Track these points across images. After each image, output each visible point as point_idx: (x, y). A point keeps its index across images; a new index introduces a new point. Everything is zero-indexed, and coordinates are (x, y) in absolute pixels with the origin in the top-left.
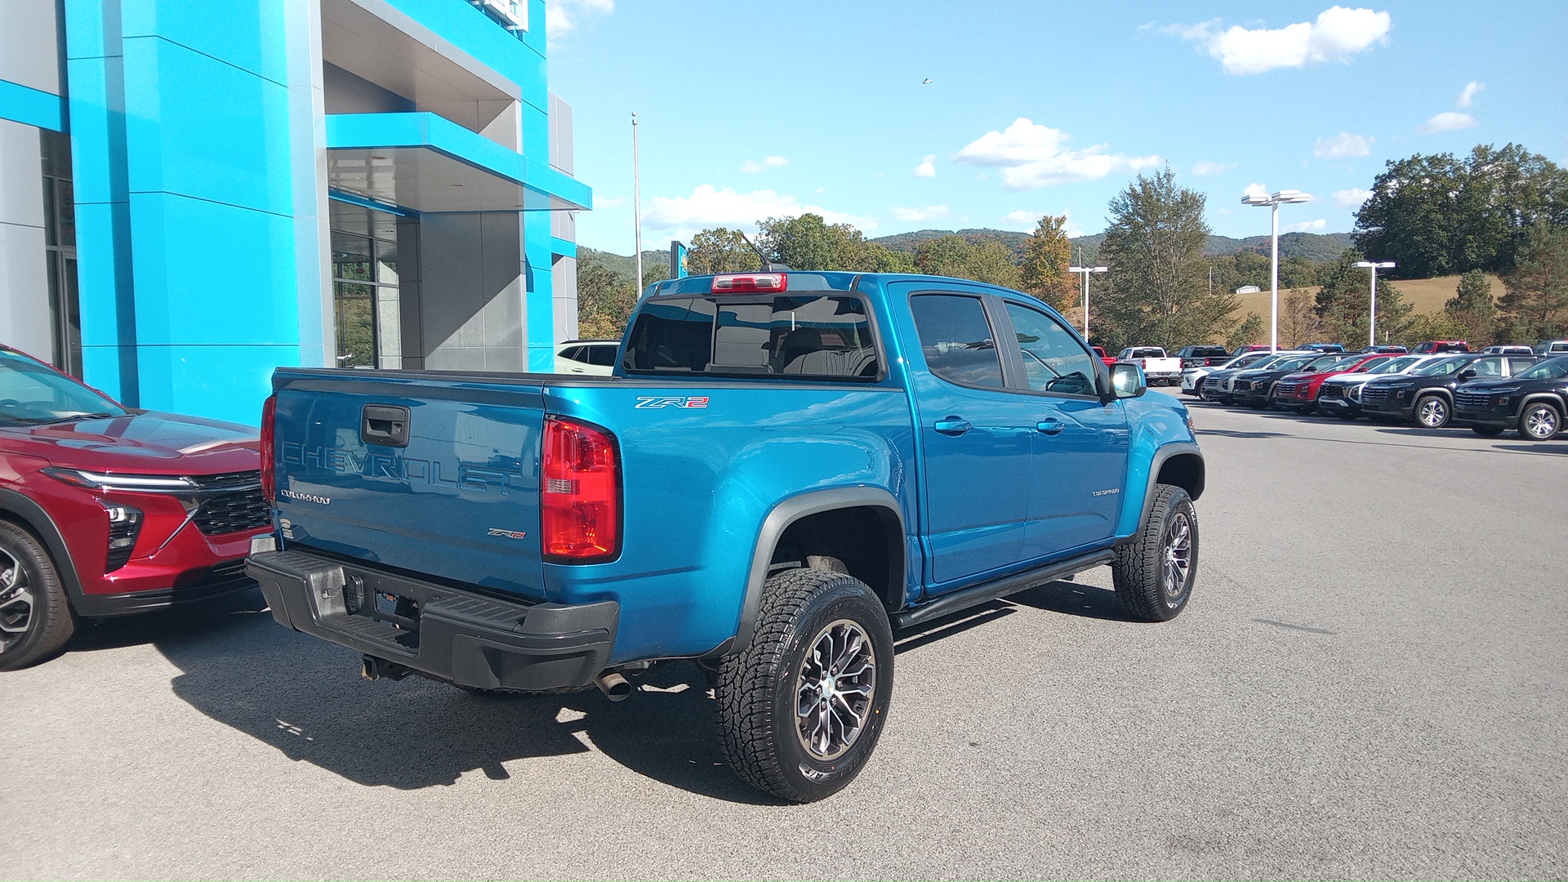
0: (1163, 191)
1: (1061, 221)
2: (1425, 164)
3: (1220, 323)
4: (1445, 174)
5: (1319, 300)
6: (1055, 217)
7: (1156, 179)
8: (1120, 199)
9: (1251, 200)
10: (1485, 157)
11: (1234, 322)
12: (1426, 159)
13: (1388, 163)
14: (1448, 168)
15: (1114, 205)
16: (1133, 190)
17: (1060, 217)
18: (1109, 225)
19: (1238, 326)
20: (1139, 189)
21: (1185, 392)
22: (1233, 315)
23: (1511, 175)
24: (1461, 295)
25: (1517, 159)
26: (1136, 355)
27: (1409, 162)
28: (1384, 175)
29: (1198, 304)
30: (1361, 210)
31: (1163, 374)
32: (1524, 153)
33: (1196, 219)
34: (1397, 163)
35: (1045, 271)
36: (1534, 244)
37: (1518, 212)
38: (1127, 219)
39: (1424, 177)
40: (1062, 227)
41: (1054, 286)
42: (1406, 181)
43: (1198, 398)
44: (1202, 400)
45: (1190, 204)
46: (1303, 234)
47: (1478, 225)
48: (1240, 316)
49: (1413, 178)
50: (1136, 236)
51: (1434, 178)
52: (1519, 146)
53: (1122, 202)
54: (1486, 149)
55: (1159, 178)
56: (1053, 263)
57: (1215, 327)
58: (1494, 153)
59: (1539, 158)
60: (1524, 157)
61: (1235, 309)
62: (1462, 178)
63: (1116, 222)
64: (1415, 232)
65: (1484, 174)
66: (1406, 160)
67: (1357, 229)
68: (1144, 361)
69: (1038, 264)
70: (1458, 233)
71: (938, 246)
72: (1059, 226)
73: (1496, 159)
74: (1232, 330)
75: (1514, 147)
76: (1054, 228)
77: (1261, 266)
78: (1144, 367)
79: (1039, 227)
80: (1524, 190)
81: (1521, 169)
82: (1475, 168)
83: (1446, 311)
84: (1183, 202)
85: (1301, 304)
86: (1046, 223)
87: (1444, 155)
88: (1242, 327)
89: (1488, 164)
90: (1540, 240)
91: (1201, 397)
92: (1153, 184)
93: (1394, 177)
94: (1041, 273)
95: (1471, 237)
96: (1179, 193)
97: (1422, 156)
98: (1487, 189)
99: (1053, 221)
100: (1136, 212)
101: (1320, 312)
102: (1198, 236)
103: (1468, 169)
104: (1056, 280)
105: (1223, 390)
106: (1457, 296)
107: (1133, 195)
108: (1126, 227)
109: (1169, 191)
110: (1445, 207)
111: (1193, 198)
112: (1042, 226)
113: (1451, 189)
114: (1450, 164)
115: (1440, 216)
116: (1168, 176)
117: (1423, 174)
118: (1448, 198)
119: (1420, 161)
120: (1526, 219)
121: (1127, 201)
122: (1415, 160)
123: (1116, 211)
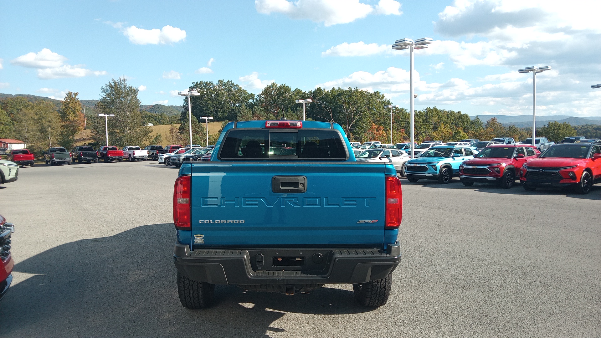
0: (123, 86)
1: (76, 94)
2: (204, 84)
3: (146, 137)
4: (211, 88)
5: (180, 129)
6: (73, 92)
7: (119, 81)
8: (105, 87)
9: (181, 93)
10: (222, 84)
11: (151, 137)
12: (205, 83)
13: (193, 83)
14: (211, 86)
15: (103, 89)
16: (110, 84)
17: (76, 92)
18: (102, 97)
19: (153, 138)
20: (113, 84)
21: (160, 163)
22: (151, 134)
23: (230, 90)
24: (222, 129)
25: (231, 85)
26: (130, 149)
27: (200, 83)
28: (192, 87)
29: (138, 130)
30: (185, 98)
31: (141, 156)
32: (233, 83)
33: (136, 97)
34: (196, 83)
35: (71, 115)
36: (242, 113)
37: (232, 102)
38: (109, 95)
39: (204, 89)
40: (77, 97)
41: (75, 121)
42: (199, 90)
43: (165, 165)
44: (167, 166)
45: (133, 92)
46: (161, 105)
47: (221, 105)
48: (154, 134)
49: (201, 89)
50: (113, 102)
51: (208, 90)
52: (231, 81)
53: (106, 89)
54: (222, 81)
55: (120, 81)
56: (74, 112)
57: (145, 138)
58: (224, 82)
59: (237, 85)
60: (233, 84)
61: (152, 132)
62: (215, 90)
63: (105, 96)
64: (203, 107)
65: (222, 89)
66: (198, 82)
67: (185, 105)
68: (134, 152)
69: (67, 111)
70: (216, 108)
71: (13, 101)
72: (75, 96)
73: (225, 85)
74: (151, 140)
75: (230, 81)
76: (73, 97)
77: (150, 116)
78: (134, 154)
79: (66, 96)
80: (234, 95)
81: (232, 88)
82: (219, 87)
83: (219, 134)
84: (131, 91)
85: (175, 131)
86: (70, 94)
87: (210, 82)
88: (155, 138)
89: (223, 86)
90: (243, 112)
91: (166, 165)
92: (118, 82)
93: (195, 88)
94: (69, 116)
95: (219, 110)
96: (129, 87)
97: (203, 82)
98: (223, 94)
99: (73, 94)
100: (111, 93)
101: (181, 133)
102: (136, 104)
103: (217, 87)
104: (75, 118)
105: (178, 162)
106: (221, 129)
107: (111, 86)
108: (108, 99)
109: (125, 86)
110: (211, 99)
111: (134, 90)
112: (68, 95)
113: (213, 93)
114: (212, 85)
115: (210, 102)
116: (124, 80)
117: (204, 87)
118: (212, 96)
119: (203, 83)
120: (235, 105)
121: (108, 88)
122: (201, 83)
123: (104, 92)
